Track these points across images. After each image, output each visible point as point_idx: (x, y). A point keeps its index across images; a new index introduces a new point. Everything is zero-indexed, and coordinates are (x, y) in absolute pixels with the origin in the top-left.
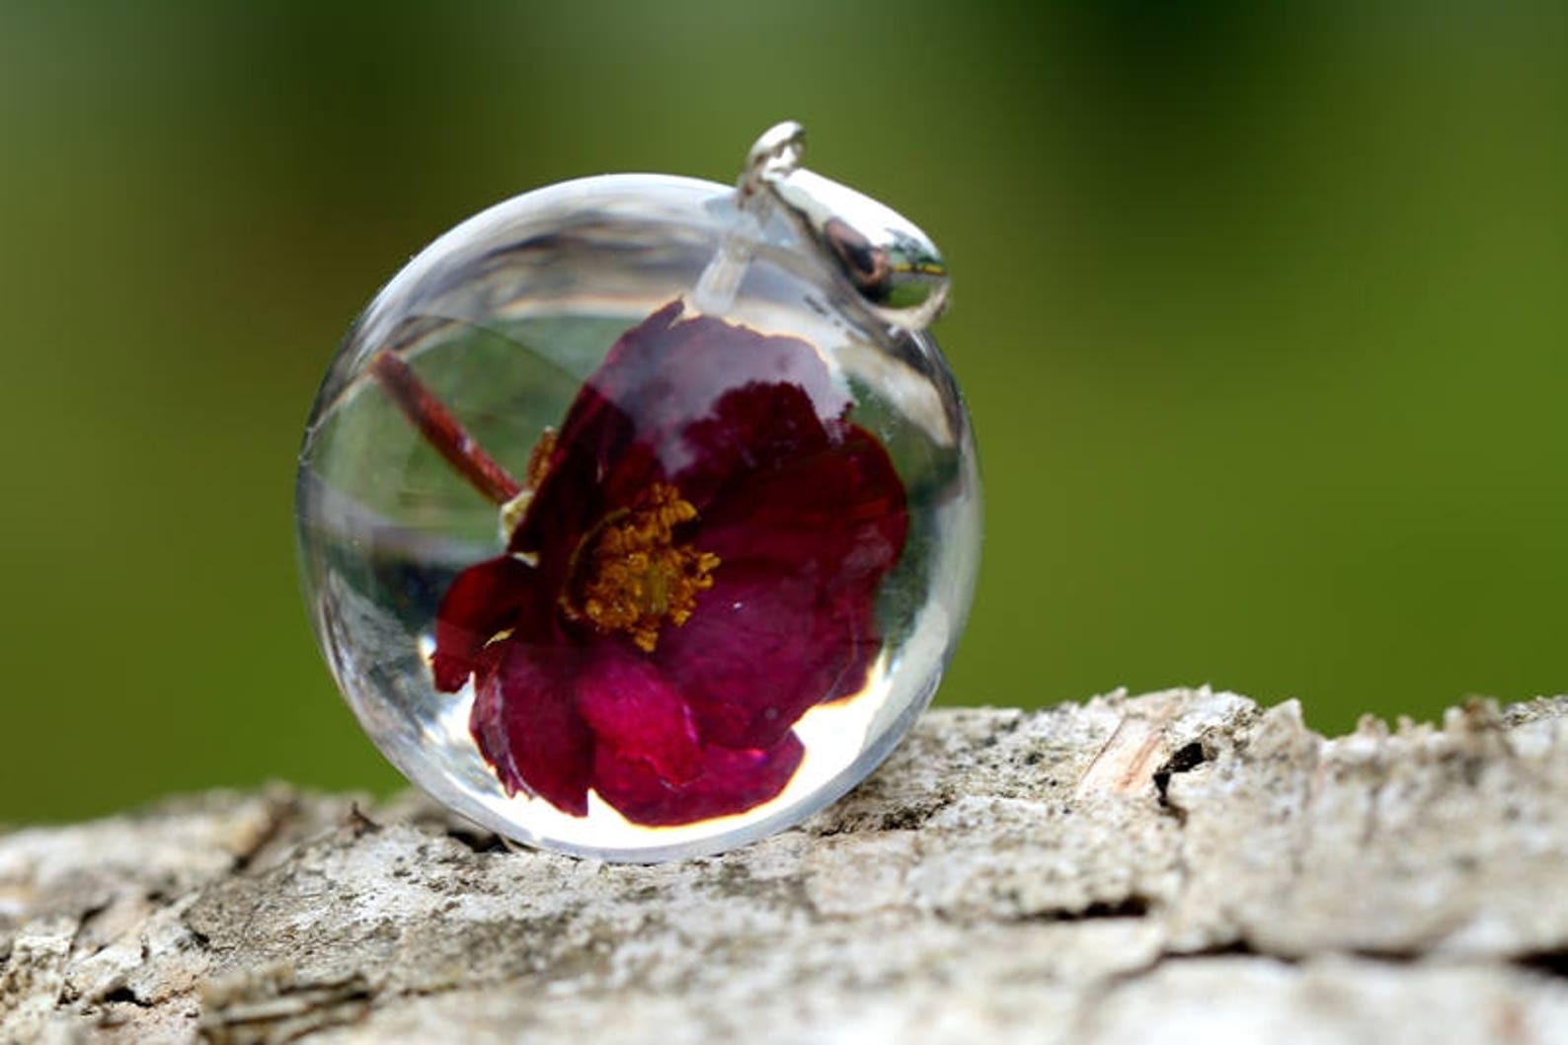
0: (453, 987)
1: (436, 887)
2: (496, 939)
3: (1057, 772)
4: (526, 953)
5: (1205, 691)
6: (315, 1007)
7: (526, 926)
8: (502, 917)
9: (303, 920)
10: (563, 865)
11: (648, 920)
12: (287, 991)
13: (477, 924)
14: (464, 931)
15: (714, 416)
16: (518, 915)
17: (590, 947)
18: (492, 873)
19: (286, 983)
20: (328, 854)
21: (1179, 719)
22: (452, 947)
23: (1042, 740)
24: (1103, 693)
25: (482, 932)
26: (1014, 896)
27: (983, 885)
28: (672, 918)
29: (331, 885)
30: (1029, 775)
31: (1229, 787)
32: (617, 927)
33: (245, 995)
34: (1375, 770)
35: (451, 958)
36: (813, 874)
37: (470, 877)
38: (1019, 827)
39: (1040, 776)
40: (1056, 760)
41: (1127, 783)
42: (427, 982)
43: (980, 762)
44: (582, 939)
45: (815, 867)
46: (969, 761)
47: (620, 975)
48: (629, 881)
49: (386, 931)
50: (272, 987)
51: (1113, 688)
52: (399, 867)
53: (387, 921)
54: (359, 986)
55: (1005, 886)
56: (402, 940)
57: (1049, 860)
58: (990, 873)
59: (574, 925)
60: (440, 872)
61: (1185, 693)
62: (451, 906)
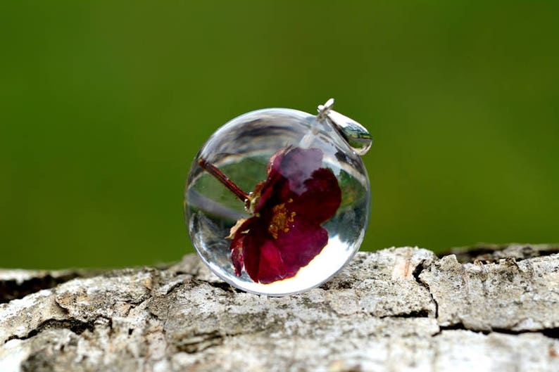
0: (240, 334)
1: (222, 303)
2: (246, 319)
3: (384, 271)
4: (258, 324)
5: (416, 248)
6: (206, 340)
7: (254, 316)
8: (246, 313)
9: (186, 311)
10: (256, 297)
11: (289, 315)
12: (197, 335)
13: (239, 315)
14: (236, 317)
15: (311, 178)
16: (250, 312)
17: (276, 322)
18: (237, 299)
19: (196, 333)
20: (184, 292)
21: (412, 256)
22: (234, 321)
23: (376, 262)
24: (388, 248)
25: (241, 317)
26: (391, 310)
27: (381, 306)
28: (295, 314)
29: (189, 301)
30: (376, 272)
31: (438, 278)
32: (281, 317)
33: (186, 336)
34: (482, 275)
35: (235, 324)
36: (330, 302)
37: (231, 300)
38: (383, 289)
39: (380, 273)
40: (382, 268)
41: (406, 276)
42: (231, 331)
43: (360, 268)
44: (273, 320)
45: (329, 299)
46: (357, 267)
47: (289, 332)
48: (277, 302)
49: (212, 316)
50: (192, 334)
51: (390, 247)
52: (208, 296)
53: (212, 313)
54: (217, 334)
55: (387, 306)
56: (219, 319)
57: (396, 299)
58: (381, 303)
59: (268, 316)
60: (222, 299)
61: (411, 248)
62: (229, 309)
